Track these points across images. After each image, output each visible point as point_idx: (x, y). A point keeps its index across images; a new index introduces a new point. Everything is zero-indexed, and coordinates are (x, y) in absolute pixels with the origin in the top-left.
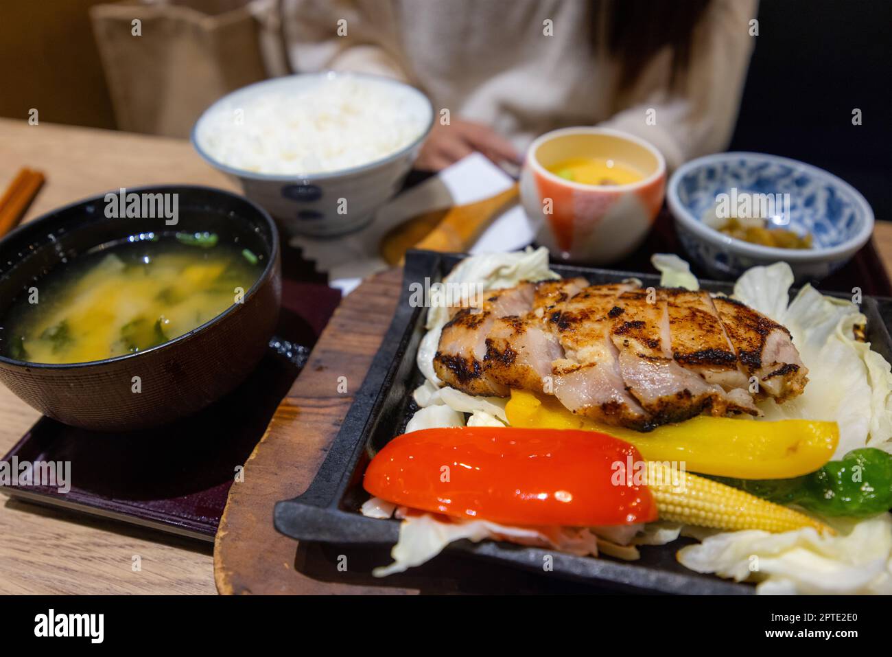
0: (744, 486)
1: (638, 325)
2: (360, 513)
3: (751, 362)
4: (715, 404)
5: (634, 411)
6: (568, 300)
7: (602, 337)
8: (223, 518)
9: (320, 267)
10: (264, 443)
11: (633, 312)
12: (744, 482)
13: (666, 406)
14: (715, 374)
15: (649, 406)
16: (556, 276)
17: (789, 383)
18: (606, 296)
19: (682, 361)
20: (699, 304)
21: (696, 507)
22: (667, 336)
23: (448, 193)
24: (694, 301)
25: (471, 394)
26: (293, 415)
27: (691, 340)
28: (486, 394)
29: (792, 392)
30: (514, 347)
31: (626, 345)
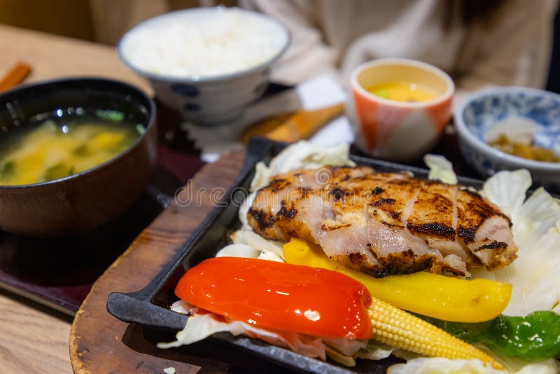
0: (445, 327)
1: (390, 201)
2: (169, 309)
3: (467, 235)
4: (433, 264)
5: (371, 261)
6: (349, 180)
7: (362, 207)
8: (85, 302)
9: (199, 145)
10: (126, 256)
11: (392, 193)
12: (445, 323)
13: (395, 261)
14: (436, 242)
15: (381, 259)
16: (352, 164)
17: (497, 256)
18: (378, 180)
19: (413, 230)
20: (445, 192)
21: (402, 335)
22: (409, 210)
23: (299, 101)
24: (442, 190)
25: (266, 239)
26: (149, 240)
27: (425, 216)
28: (275, 239)
29: (499, 263)
30: (296, 208)
31: (375, 214)
